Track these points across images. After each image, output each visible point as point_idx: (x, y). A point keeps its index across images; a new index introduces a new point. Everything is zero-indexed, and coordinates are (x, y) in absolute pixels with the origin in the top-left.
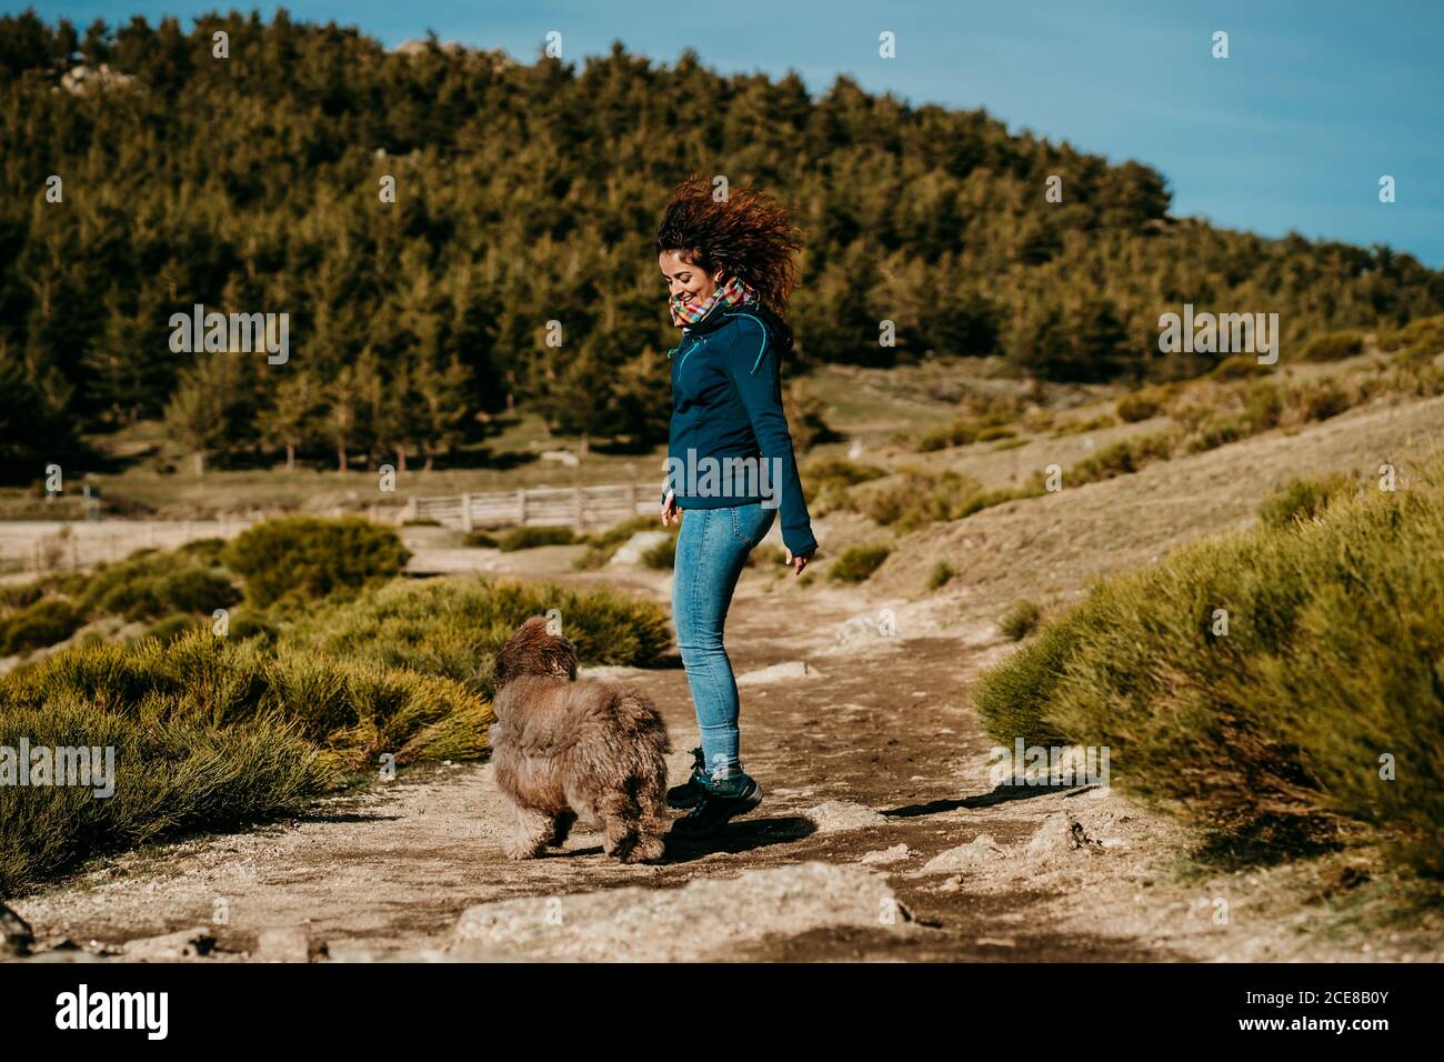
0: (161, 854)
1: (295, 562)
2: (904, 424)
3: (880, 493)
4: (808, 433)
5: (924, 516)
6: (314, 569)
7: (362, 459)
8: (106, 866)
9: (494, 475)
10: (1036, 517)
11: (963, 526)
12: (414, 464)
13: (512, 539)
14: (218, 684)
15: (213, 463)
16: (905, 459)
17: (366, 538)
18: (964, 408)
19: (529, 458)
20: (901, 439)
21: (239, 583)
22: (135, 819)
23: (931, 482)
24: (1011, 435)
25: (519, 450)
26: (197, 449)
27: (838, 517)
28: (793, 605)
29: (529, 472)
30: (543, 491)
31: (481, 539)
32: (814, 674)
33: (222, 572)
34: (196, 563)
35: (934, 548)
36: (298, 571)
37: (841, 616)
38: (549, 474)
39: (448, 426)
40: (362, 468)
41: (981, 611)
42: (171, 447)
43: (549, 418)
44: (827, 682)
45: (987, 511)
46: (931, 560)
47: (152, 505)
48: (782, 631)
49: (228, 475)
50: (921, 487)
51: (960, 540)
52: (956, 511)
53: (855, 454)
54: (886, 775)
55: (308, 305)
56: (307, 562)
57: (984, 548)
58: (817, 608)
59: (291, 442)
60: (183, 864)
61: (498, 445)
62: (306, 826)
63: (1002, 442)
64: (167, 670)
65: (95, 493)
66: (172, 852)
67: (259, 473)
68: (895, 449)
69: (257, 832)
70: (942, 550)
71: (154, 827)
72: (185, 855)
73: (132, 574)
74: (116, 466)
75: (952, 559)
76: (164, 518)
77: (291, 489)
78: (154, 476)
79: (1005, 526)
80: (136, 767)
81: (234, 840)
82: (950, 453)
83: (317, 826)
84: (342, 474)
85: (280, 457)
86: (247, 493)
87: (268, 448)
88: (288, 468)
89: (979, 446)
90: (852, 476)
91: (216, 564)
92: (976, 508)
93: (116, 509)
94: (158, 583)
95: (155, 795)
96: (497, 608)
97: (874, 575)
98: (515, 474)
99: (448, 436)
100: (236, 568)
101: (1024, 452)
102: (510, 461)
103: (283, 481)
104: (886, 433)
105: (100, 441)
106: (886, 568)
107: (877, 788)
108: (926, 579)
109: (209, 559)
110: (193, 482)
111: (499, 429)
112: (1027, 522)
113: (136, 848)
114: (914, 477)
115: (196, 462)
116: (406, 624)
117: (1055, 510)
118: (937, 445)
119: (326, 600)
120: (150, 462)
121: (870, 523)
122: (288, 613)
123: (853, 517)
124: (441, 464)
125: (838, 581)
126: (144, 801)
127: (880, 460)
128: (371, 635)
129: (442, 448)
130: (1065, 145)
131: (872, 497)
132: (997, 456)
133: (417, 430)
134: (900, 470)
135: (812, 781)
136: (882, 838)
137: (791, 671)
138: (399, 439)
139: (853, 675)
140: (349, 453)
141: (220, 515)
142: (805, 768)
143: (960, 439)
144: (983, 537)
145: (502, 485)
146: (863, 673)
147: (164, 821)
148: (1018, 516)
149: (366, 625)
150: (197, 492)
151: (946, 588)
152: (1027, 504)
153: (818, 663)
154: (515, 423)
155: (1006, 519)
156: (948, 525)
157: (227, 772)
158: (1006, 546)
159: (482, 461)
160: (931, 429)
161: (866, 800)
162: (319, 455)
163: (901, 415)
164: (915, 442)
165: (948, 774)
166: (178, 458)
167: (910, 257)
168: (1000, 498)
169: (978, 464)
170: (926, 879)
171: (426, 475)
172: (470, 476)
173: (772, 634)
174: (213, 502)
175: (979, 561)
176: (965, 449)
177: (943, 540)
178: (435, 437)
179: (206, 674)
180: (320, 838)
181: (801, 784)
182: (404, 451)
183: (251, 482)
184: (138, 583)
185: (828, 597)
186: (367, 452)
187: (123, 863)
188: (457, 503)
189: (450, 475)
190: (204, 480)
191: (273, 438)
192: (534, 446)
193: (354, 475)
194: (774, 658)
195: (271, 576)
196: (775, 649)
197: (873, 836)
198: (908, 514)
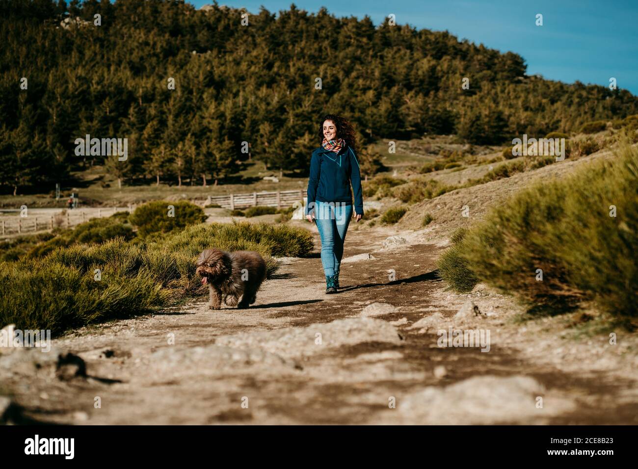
0: (96, 328)
1: (159, 220)
2: (415, 163)
3: (404, 189)
4: (375, 167)
5: (421, 197)
6: (167, 223)
7: (188, 180)
8: (73, 332)
9: (244, 186)
10: (467, 196)
11: (437, 200)
12: (210, 182)
13: (251, 212)
14: (122, 263)
15: (125, 183)
16: (414, 176)
17: (188, 210)
18: (439, 156)
19: (258, 179)
20: (413, 168)
21: (136, 229)
22: (85, 313)
23: (425, 184)
24: (459, 166)
25: (254, 176)
26: (119, 177)
27: (386, 199)
28: (366, 233)
29: (258, 185)
30: (264, 193)
31: (238, 212)
32: (373, 258)
33: (129, 225)
34: (117, 221)
35: (425, 209)
36: (160, 224)
37: (384, 237)
38: (266, 186)
39: (224, 166)
40: (188, 184)
41: (443, 234)
42: (108, 177)
43: (266, 163)
44: (378, 261)
45: (447, 194)
46: (423, 213)
47: (101, 201)
48: (361, 243)
49: (132, 188)
50: (420, 186)
51: (436, 206)
52: (434, 194)
53: (395, 175)
54: (402, 296)
55: (164, 116)
56: (164, 221)
57: (446, 208)
58: (376, 234)
59: (159, 174)
60: (106, 331)
61: (245, 174)
62: (157, 316)
63: (455, 168)
64: (100, 257)
65: (76, 196)
66: (100, 327)
67: (145, 187)
68: (411, 172)
69: (137, 319)
70: (428, 210)
71: (93, 317)
72: (106, 327)
73: (91, 226)
74: (85, 184)
75: (432, 213)
76: (105, 206)
77: (159, 193)
78: (101, 189)
79: (454, 199)
80: (85, 292)
81: (126, 322)
82: (433, 173)
83: (162, 316)
84: (179, 187)
85: (154, 180)
86: (140, 195)
87: (149, 176)
88: (157, 185)
89: (445, 170)
90: (392, 183)
91: (126, 222)
92: (443, 193)
93: (86, 202)
94: (101, 230)
95: (93, 303)
96: (240, 233)
97: (400, 221)
98: (252, 186)
99: (224, 171)
100: (133, 223)
101: (464, 172)
102: (250, 181)
103: (155, 190)
104: (407, 167)
105: (79, 174)
106: (405, 218)
107: (397, 301)
108: (421, 222)
109: (123, 220)
110: (117, 191)
111: (245, 167)
112: (463, 197)
113: (86, 325)
114: (417, 182)
115: (119, 182)
116: (202, 239)
117: (475, 192)
118: (428, 170)
119: (170, 233)
120: (100, 182)
121: (400, 202)
122: (154, 239)
123: (392, 199)
124: (221, 182)
125: (385, 223)
126: (89, 306)
127: (405, 178)
128: (187, 244)
129: (222, 176)
130: (482, 45)
131: (401, 190)
132: (452, 174)
133: (211, 168)
134: (413, 181)
135: (370, 299)
136: (397, 316)
137: (364, 257)
138: (203, 172)
139: (389, 258)
140: (182, 178)
141: (129, 205)
142: (368, 294)
143: (438, 168)
144: (445, 204)
145: (247, 190)
146: (393, 258)
147: (97, 314)
148: (460, 195)
149: (185, 240)
150: (119, 195)
151: (429, 225)
152: (463, 190)
153: (375, 255)
154: (253, 165)
155: (454, 197)
156: (431, 200)
157: (123, 295)
158: (454, 207)
159: (238, 181)
160: (425, 165)
161: (395, 304)
162: (170, 179)
163: (414, 160)
164: (419, 170)
165: (427, 295)
166: (111, 181)
167: (417, 93)
168: (452, 189)
169: (444, 177)
170: (413, 330)
171: (215, 187)
172: (233, 187)
173: (357, 244)
174: (126, 199)
175: (443, 214)
176: (439, 172)
177: (428, 206)
178: (218, 171)
179: (117, 258)
180: (163, 321)
181: (366, 300)
182: (206, 177)
183: (141, 190)
184: (93, 230)
185: (380, 230)
186: (190, 178)
187: (80, 331)
188: (227, 198)
189: (225, 186)
190: (122, 190)
191: (150, 172)
192: (260, 174)
193: (185, 187)
194: (358, 252)
195: (149, 227)
196: (358, 250)
197: (393, 316)
198: (414, 197)
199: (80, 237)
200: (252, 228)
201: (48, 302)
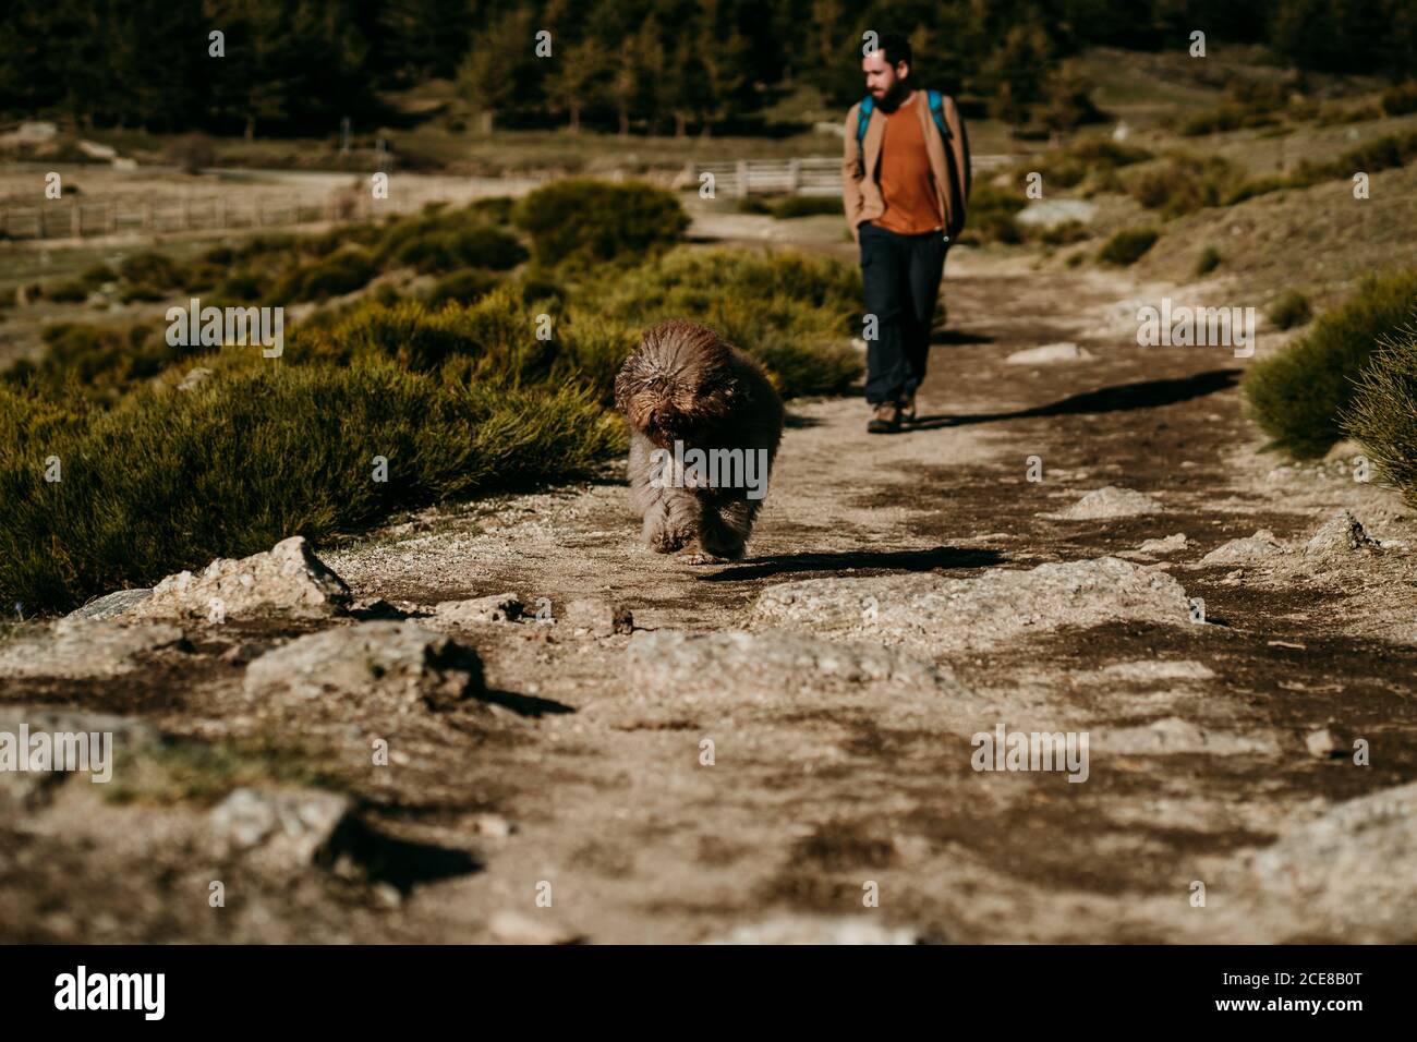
0: (462, 511)
1: (580, 223)
2: (1169, 107)
3: (1148, 176)
4: (1075, 113)
5: (1192, 201)
6: (599, 230)
7: (642, 123)
8: (409, 520)
9: (769, 144)
10: (1304, 208)
11: (1232, 214)
12: (693, 131)
13: (787, 206)
14: (513, 346)
15: (500, 123)
16: (1169, 143)
17: (648, 203)
18: (1229, 94)
19: (804, 129)
20: (1167, 123)
21: (527, 241)
22: (438, 475)
23: (1198, 167)
24: (1276, 123)
25: (793, 119)
26: (486, 107)
27: (1105, 198)
28: (1061, 285)
29: (803, 142)
30: (816, 161)
31: (755, 205)
32: (1086, 356)
33: (509, 230)
34: (485, 220)
35: (1203, 236)
36: (584, 231)
37: (1110, 297)
38: (822, 144)
39: (727, 95)
40: (642, 133)
41: (1249, 298)
42: (460, 106)
43: (823, 90)
44: (1098, 364)
45: (1256, 200)
46: (1198, 246)
47: (442, 160)
48: (1052, 311)
49: (513, 135)
50: (1188, 172)
51: (1229, 228)
52: (1225, 198)
53: (1120, 134)
54: (1157, 460)
56: (594, 224)
57: (1254, 235)
58: (1085, 289)
59: (576, 105)
60: (484, 522)
61: (772, 115)
62: (599, 489)
63: (1268, 130)
64: (466, 331)
65: (388, 147)
66: (472, 510)
67: (543, 134)
68: (1161, 132)
69: (553, 493)
70: (1211, 236)
71: (455, 485)
72: (484, 513)
73: (424, 229)
74: (409, 122)
75: (1221, 245)
76: (452, 174)
77: (573, 151)
78: (443, 134)
79: (1275, 216)
80: (439, 426)
81: (531, 500)
82: (1216, 139)
83: (610, 490)
84: (623, 138)
85: (563, 119)
86: (533, 152)
87: (553, 110)
88: (572, 131)
89: (1247, 134)
90: (1119, 157)
91: (504, 222)
92: (1244, 196)
93: (407, 164)
94: (449, 238)
95: (456, 455)
96: (778, 278)
97: (1144, 258)
98: (789, 143)
99: (726, 104)
100: (525, 225)
101: (1289, 141)
102: (784, 131)
103: (567, 142)
104: (1152, 116)
105: (393, 98)
106: (1155, 252)
107: (1148, 473)
108: (1193, 264)
109: (498, 216)
110: (481, 140)
111: (774, 98)
112: (1295, 212)
113: (438, 505)
114: (1182, 161)
115: (484, 122)
116: (693, 292)
117: (1324, 201)
118: (1201, 130)
119: (611, 264)
120: (440, 120)
121: (1136, 206)
122: (575, 275)
123: (1120, 199)
124: (719, 131)
125: (1106, 263)
126: (447, 460)
127: (1146, 143)
128: (658, 302)
129: (720, 116)
131: (1139, 181)
132: (1262, 144)
133: (697, 97)
134: (1167, 154)
135: (1085, 463)
136: (1158, 526)
137: (1062, 352)
138: (680, 104)
139: (1124, 358)
140: (632, 117)
141: (506, 173)
142: (1077, 450)
143: (1226, 125)
144: (1251, 225)
145: (776, 154)
146: (1134, 357)
147: (464, 480)
148: (1288, 205)
149: (653, 292)
150: (483, 151)
151: (1213, 274)
152: (1295, 195)
153: (1089, 344)
154: (789, 94)
155: (1275, 209)
156: (1218, 212)
157: (527, 434)
158: (1275, 235)
159: (757, 130)
160: (1196, 114)
161: (1140, 485)
162: (602, 119)
163: (1166, 98)
164: (1182, 127)
165: (1218, 461)
166: (466, 116)
168: (1268, 187)
169: (1242, 150)
170: (1206, 571)
171: (704, 142)
172: (745, 144)
173: (1042, 313)
174: (502, 160)
175: (1246, 248)
176: (1233, 136)
177: (1211, 227)
178: (711, 104)
179: (503, 335)
180: (613, 501)
181: (1075, 466)
182: (684, 117)
183: (537, 142)
184: (432, 238)
185: (1097, 279)
186: (648, 117)
187: (426, 518)
188: (731, 170)
189: (727, 142)
190: (493, 139)
191: (559, 100)
192: (808, 117)
193: (634, 140)
194: (1046, 337)
195: (556, 236)
196: (1047, 328)
197: (1150, 524)
198: (1176, 198)
199: (401, 251)
200: (806, 267)
201: (355, 447)
